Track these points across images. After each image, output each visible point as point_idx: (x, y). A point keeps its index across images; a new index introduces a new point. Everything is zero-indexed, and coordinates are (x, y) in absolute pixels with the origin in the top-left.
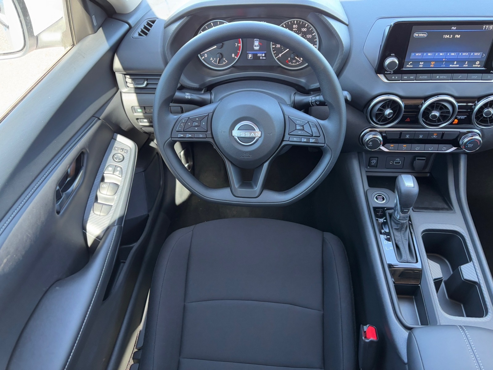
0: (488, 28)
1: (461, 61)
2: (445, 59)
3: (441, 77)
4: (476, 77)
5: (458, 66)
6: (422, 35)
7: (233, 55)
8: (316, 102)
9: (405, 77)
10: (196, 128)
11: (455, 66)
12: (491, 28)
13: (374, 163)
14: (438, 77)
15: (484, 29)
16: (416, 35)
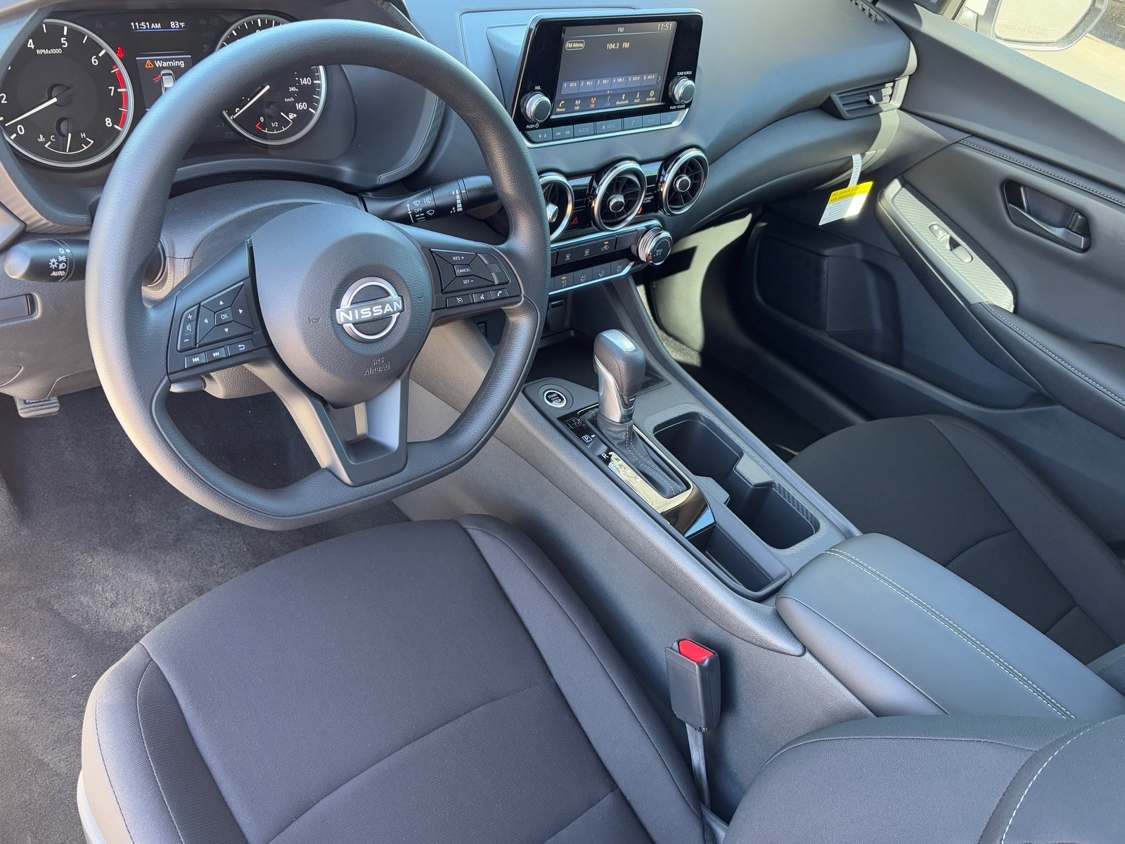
0: (664, 27)
1: (631, 94)
3: (609, 127)
5: (627, 102)
6: (578, 45)
7: (108, 122)
8: (424, 211)
9: (558, 134)
10: (226, 330)
12: (667, 28)
14: (604, 127)
15: (659, 29)
16: (568, 45)
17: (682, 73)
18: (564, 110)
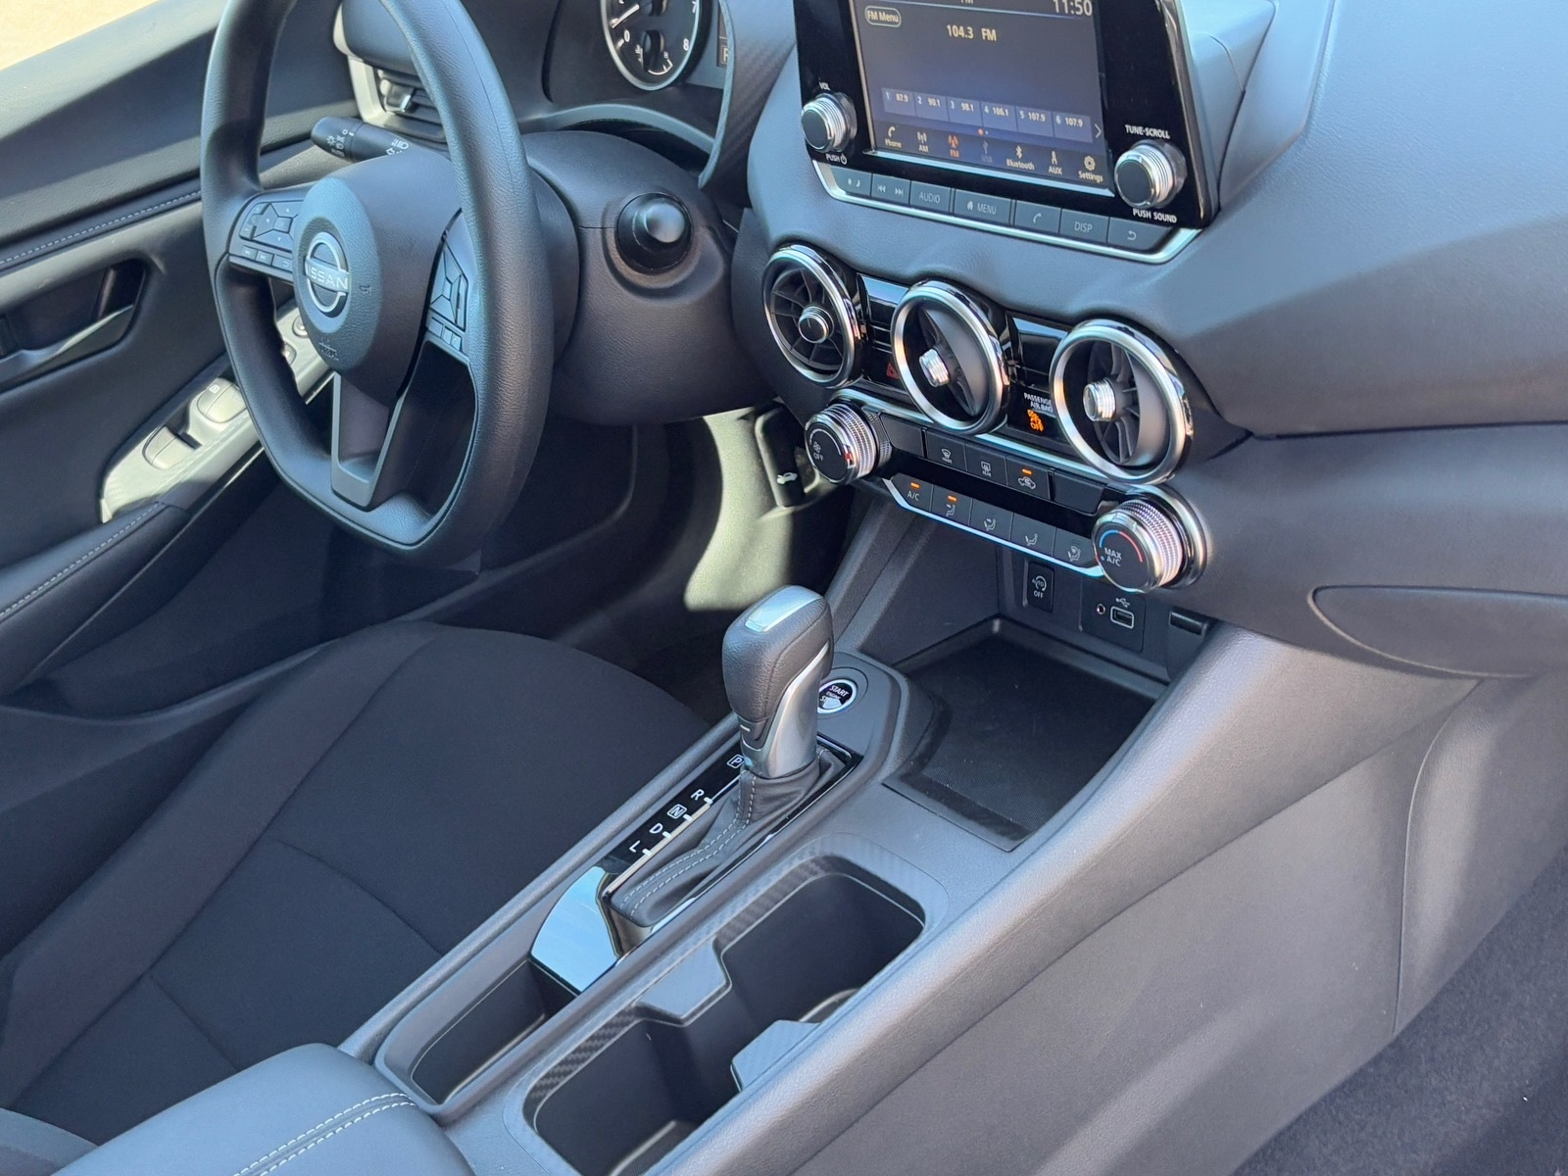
0: (1072, 7)
2: (984, 129)
3: (981, 208)
4: (1090, 228)
5: (1030, 166)
6: (884, 17)
9: (881, 188)
10: (279, 239)
11: (1018, 170)
12: (1078, 9)
13: (1040, 590)
14: (970, 205)
15: (1057, 10)
16: (871, 15)
17: (1138, 130)
18: (899, 145)
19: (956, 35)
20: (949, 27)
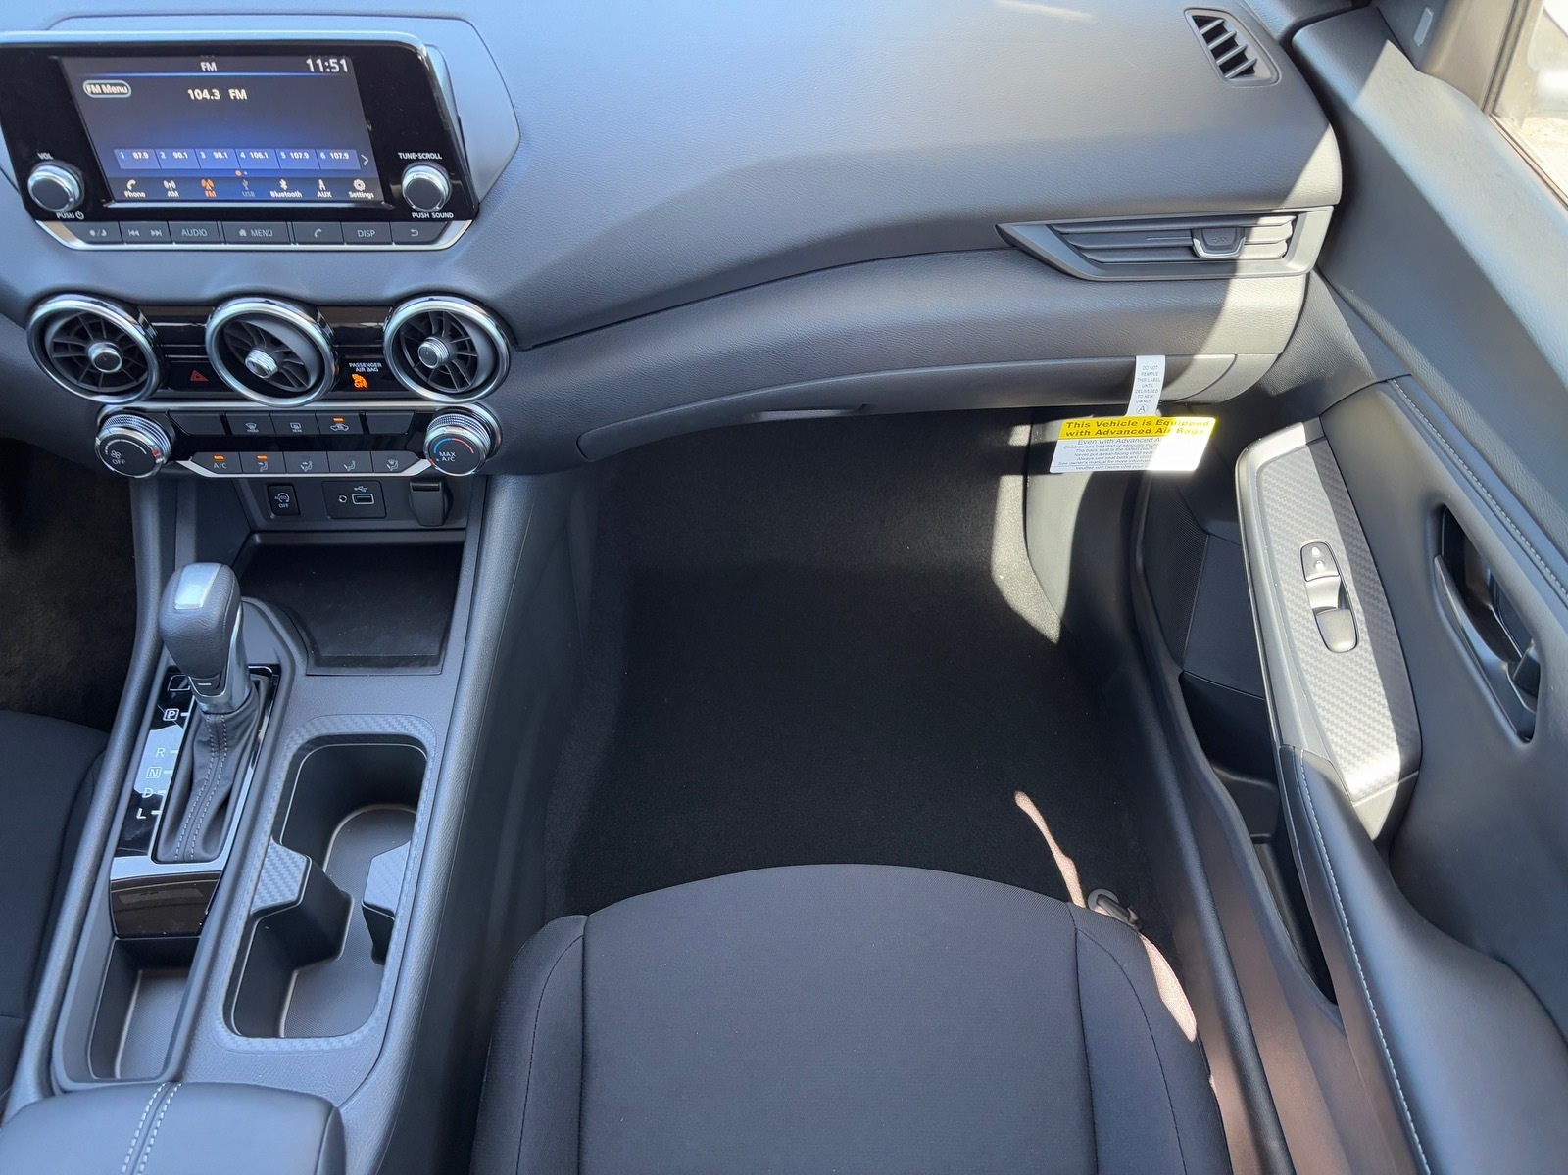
0: (325, 67)
1: (302, 179)
2: (242, 171)
3: (256, 233)
4: (373, 233)
5: (297, 194)
6: (115, 90)
9: (133, 233)
11: (285, 195)
12: (334, 67)
13: (284, 502)
14: (243, 233)
15: (312, 69)
16: (91, 88)
17: (412, 156)
18: (143, 195)
19: (200, 98)
20: (190, 92)
